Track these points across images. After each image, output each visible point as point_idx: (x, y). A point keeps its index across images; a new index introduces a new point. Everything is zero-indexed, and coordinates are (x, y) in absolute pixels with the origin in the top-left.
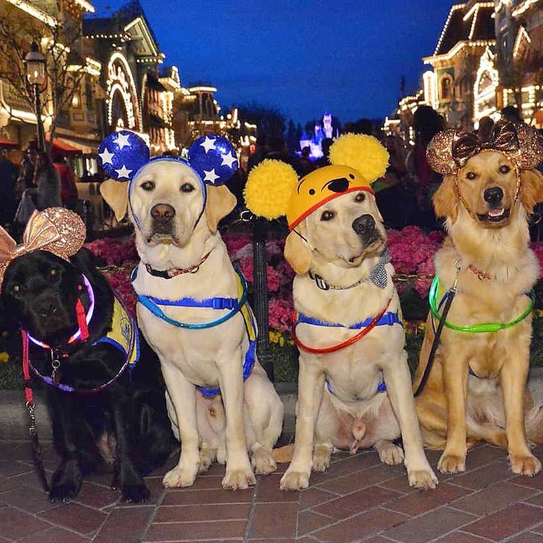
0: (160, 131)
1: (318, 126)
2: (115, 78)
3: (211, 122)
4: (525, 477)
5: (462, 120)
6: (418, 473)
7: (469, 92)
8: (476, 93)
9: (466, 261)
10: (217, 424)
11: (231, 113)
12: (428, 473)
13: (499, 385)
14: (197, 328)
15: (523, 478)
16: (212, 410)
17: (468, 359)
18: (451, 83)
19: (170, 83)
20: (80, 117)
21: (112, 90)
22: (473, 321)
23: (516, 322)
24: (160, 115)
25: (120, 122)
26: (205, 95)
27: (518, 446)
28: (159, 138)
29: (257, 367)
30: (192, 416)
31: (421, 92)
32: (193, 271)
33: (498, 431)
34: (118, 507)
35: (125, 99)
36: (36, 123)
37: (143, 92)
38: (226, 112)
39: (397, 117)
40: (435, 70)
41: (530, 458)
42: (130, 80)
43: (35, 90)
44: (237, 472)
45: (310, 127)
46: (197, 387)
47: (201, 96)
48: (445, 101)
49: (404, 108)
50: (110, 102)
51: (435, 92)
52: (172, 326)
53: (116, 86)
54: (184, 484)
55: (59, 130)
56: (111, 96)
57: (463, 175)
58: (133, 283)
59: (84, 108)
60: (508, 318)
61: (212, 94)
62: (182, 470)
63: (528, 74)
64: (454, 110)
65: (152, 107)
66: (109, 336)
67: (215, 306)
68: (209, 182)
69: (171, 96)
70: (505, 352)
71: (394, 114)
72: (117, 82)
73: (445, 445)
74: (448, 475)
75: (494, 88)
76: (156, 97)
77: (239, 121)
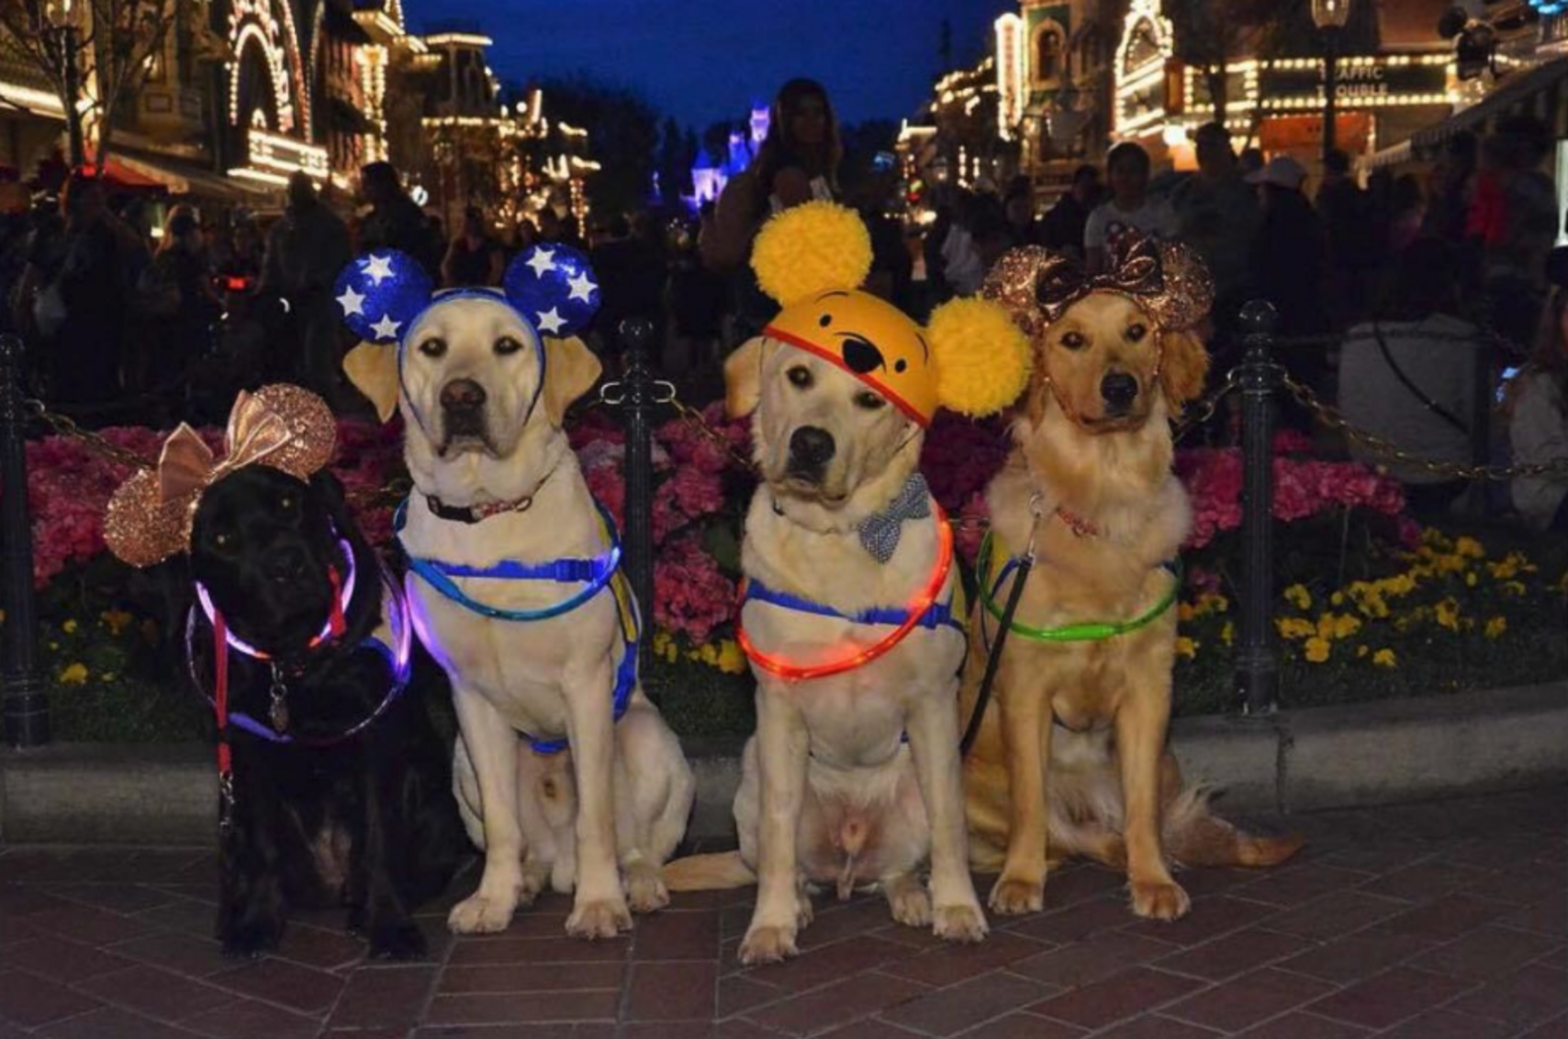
0: (353, 140)
1: (736, 134)
2: (249, 8)
3: (477, 121)
4: (1158, 923)
5: (1085, 132)
6: (952, 911)
7: (1102, 67)
8: (1118, 71)
9: (1052, 499)
10: (559, 812)
11: (529, 101)
12: (971, 913)
13: (1112, 746)
14: (526, 618)
15: (1154, 925)
16: (549, 786)
17: (1050, 693)
18: (1062, 42)
19: (379, 23)
20: (164, 103)
21: (240, 39)
22: (1059, 618)
23: (1144, 621)
24: (356, 102)
25: (258, 116)
26: (464, 53)
27: (1148, 864)
28: (350, 158)
29: (637, 697)
30: (508, 793)
31: (989, 62)
32: (520, 507)
33: (1110, 837)
34: (364, 967)
35: (271, 60)
36: (64, 117)
37: (315, 42)
38: (512, 97)
39: (929, 120)
40: (1024, 10)
41: (1169, 887)
42: (283, 14)
43: (63, 42)
44: (595, 907)
45: (719, 135)
46: (521, 735)
47: (452, 57)
48: (1045, 86)
49: (948, 98)
50: (234, 69)
51: (1022, 65)
52: (477, 616)
53: (251, 29)
54: (489, 927)
55: (117, 136)
56: (238, 52)
57: (1055, 335)
58: (401, 535)
59: (173, 85)
60: (1128, 613)
61: (481, 51)
62: (486, 900)
63: (1244, 31)
64: (1067, 108)
65: (337, 83)
66: (374, 635)
67: (562, 574)
68: (548, 332)
69: (383, 55)
70: (1122, 680)
71: (921, 111)
72: (251, 18)
73: (1002, 864)
74: (1010, 917)
75: (1161, 62)
76: (345, 58)
77: (544, 122)
